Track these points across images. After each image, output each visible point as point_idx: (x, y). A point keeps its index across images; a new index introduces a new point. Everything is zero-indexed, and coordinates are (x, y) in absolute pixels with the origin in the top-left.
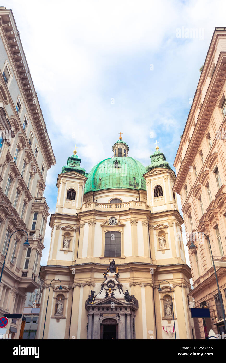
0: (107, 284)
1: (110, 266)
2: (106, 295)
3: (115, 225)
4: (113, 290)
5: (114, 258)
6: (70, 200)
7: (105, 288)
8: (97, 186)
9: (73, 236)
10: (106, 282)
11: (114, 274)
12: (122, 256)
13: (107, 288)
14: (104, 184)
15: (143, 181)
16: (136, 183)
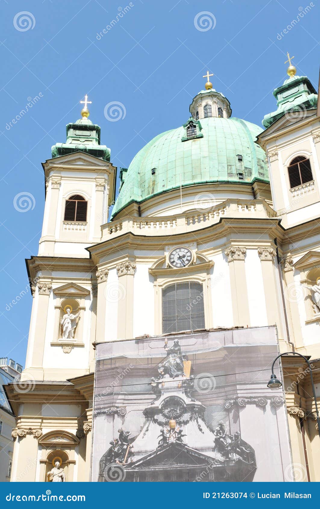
14: (163, 180)
15: (262, 163)
16: (243, 168)
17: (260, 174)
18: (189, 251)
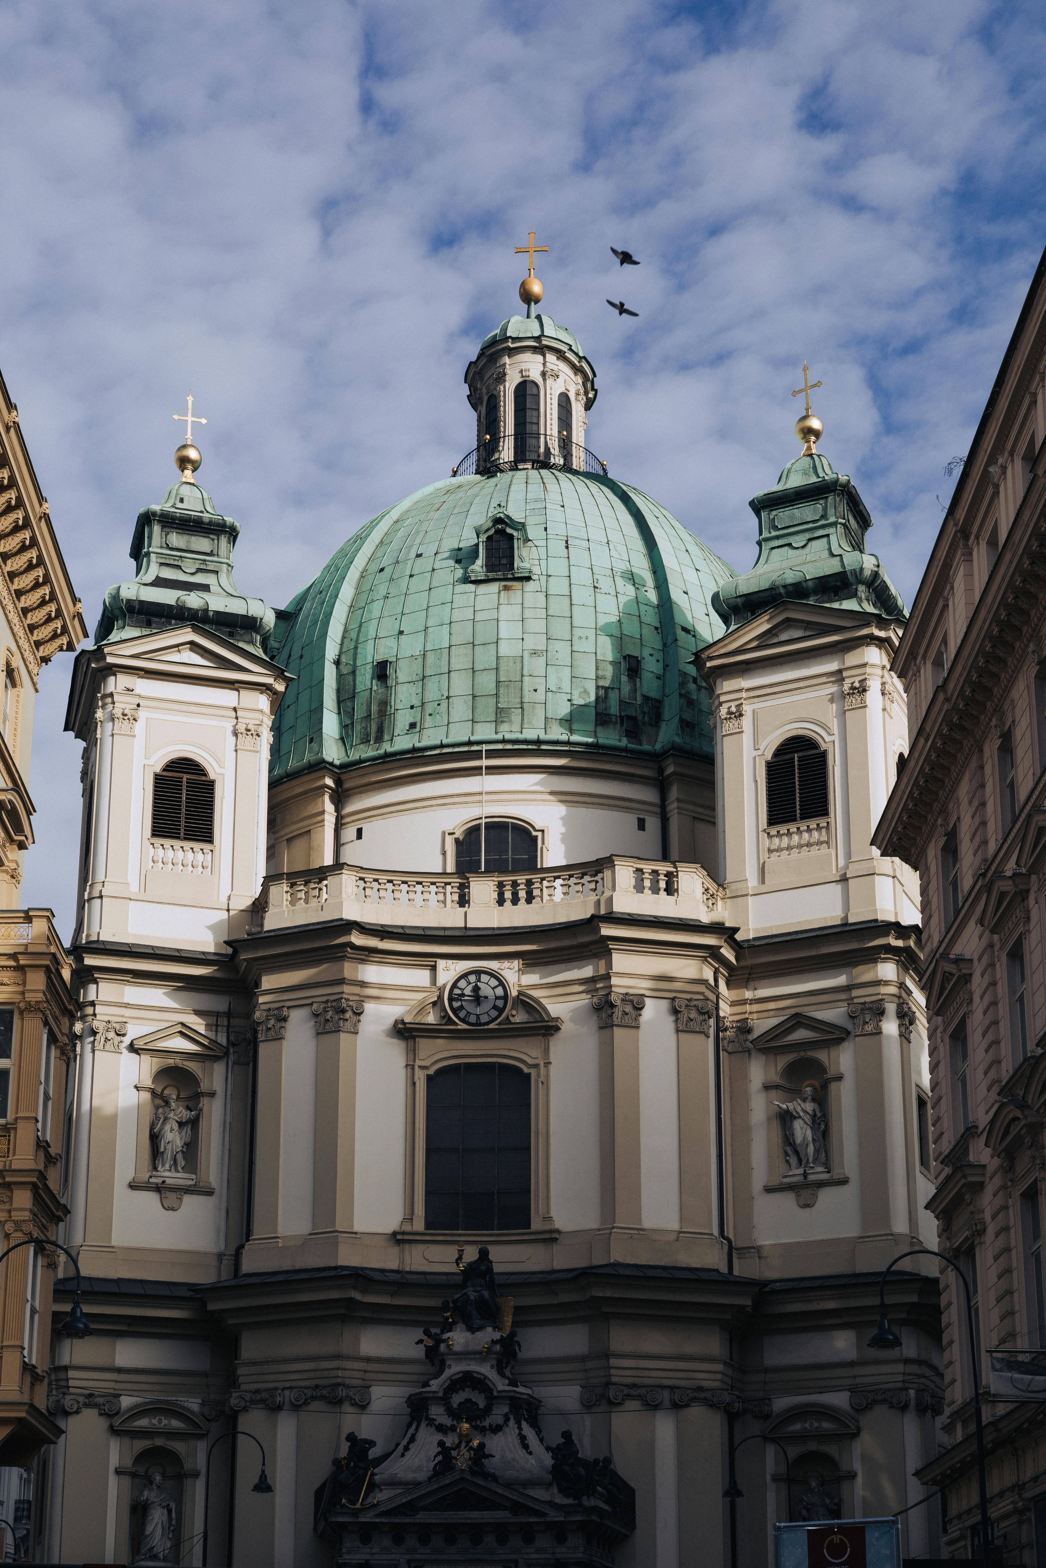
0: (445, 1400)
1: (463, 1286)
2: (440, 1458)
3: (491, 1026)
4: (483, 1430)
5: (484, 1236)
6: (177, 844)
7: (431, 1422)
8: (358, 727)
9: (212, 1095)
10: (435, 1385)
11: (488, 1335)
12: (536, 1224)
13: (447, 1421)
14: (412, 707)
15: (692, 686)
16: (639, 700)
17: (687, 726)
18: (501, 983)
